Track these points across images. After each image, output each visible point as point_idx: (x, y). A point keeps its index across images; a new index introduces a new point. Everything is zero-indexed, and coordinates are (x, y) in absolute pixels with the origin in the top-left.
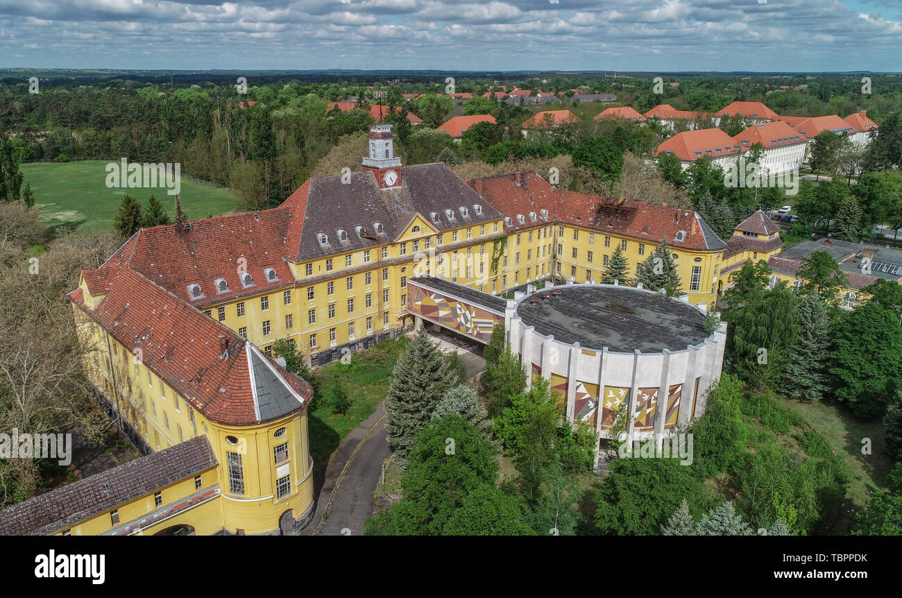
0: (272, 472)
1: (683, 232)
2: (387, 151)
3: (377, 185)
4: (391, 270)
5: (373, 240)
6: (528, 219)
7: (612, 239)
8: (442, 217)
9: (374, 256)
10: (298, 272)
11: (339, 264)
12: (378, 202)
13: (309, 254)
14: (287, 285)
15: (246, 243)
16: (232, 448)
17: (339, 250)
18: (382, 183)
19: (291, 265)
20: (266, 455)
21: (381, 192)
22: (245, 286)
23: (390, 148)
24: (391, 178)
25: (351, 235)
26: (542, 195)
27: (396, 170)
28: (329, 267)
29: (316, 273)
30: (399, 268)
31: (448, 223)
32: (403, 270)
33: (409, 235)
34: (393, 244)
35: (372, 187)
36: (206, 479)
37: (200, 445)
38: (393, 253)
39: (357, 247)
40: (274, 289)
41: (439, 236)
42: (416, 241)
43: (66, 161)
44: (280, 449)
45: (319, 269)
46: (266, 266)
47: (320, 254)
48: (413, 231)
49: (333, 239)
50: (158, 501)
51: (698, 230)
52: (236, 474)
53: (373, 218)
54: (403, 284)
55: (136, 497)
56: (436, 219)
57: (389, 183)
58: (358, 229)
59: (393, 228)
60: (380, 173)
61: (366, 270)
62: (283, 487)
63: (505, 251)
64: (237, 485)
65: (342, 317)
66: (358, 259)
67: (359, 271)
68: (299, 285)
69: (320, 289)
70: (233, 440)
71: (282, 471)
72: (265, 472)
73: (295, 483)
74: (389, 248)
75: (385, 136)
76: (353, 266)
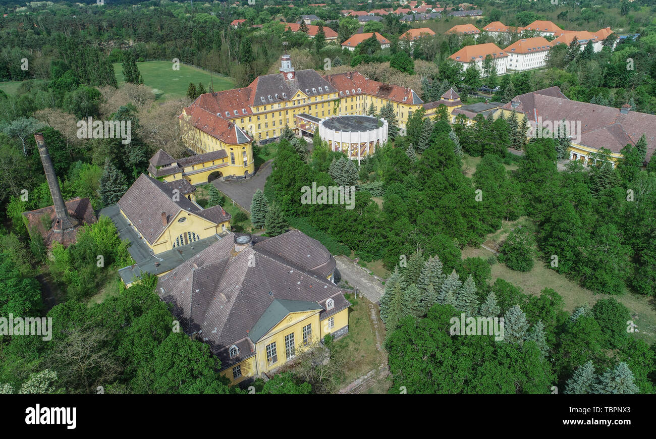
0: (242, 159)
1: (406, 97)
2: (288, 66)
3: (284, 79)
4: (290, 111)
5: (282, 99)
6: (351, 92)
7: (383, 101)
8: (311, 91)
9: (282, 105)
10: (254, 110)
11: (269, 108)
12: (284, 85)
13: (258, 104)
14: (250, 115)
15: (236, 100)
16: (232, 151)
17: (269, 103)
18: (286, 78)
19: (251, 108)
20: (240, 154)
21: (286, 81)
22: (236, 115)
23: (290, 64)
24: (290, 76)
25: (273, 97)
26: (360, 82)
27: (292, 72)
28: (265, 109)
29: (260, 111)
30: (292, 110)
31: (313, 93)
32: (294, 111)
33: (296, 98)
34: (290, 101)
35: (282, 79)
36: (225, 160)
37: (223, 151)
38: (290, 105)
39: (275, 102)
40: (245, 116)
41: (309, 98)
42: (299, 100)
43: (143, 61)
44: (244, 153)
45: (261, 109)
46: (242, 108)
47: (262, 104)
48: (298, 96)
49: (267, 99)
50: (213, 164)
51: (411, 96)
52: (233, 159)
53: (282, 91)
54: (295, 117)
55: (208, 161)
56: (308, 92)
57: (289, 78)
58: (276, 95)
59: (290, 95)
60: (286, 74)
61: (280, 111)
62: (245, 164)
63: (340, 106)
64: (233, 162)
65: (271, 128)
66: (276, 106)
67: (276, 111)
68: (254, 115)
69: (262, 117)
70: (232, 149)
71: (245, 159)
72: (240, 158)
73: (248, 163)
74: (288, 103)
75: (287, 59)
76: (274, 109)
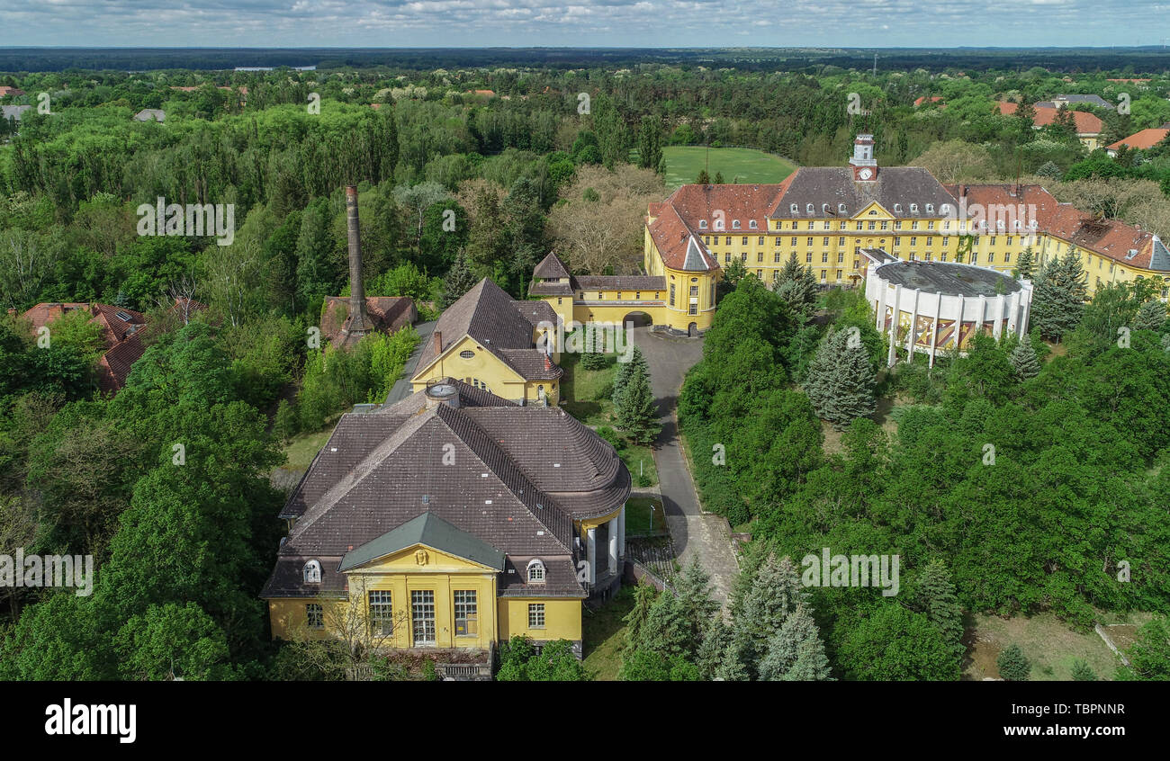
0: (688, 300)
1: (1134, 251)
2: (866, 155)
3: (853, 178)
4: (847, 239)
5: (833, 214)
7: (1062, 244)
8: (906, 209)
9: (833, 226)
10: (772, 226)
11: (803, 226)
12: (849, 190)
13: (782, 215)
14: (762, 233)
15: (744, 202)
16: (672, 281)
17: (804, 216)
18: (858, 177)
19: (768, 221)
20: (686, 289)
21: (855, 183)
22: (734, 228)
23: (869, 152)
24: (866, 174)
25: (817, 208)
27: (871, 168)
28: (795, 227)
29: (784, 229)
30: (854, 239)
31: (910, 213)
32: (858, 241)
33: (865, 216)
34: (850, 220)
35: (848, 179)
36: (661, 294)
37: (662, 279)
38: (850, 227)
39: (819, 217)
40: (753, 233)
41: (897, 222)
42: (872, 222)
43: (719, 147)
44: (694, 288)
45: (787, 226)
46: (751, 218)
47: (790, 217)
48: (871, 213)
49: (802, 209)
50: (638, 297)
52: (673, 295)
53: (840, 199)
54: (857, 251)
55: (629, 290)
56: (898, 209)
57: (863, 177)
58: (825, 205)
59: (854, 206)
60: (859, 169)
61: (826, 236)
62: (693, 310)
63: (975, 249)
64: (672, 303)
66: (819, 226)
67: (818, 234)
68: (770, 234)
69: (786, 241)
70: (674, 278)
71: (693, 300)
72: (685, 297)
73: (699, 310)
74: (847, 222)
75: (864, 143)
76: (814, 230)
